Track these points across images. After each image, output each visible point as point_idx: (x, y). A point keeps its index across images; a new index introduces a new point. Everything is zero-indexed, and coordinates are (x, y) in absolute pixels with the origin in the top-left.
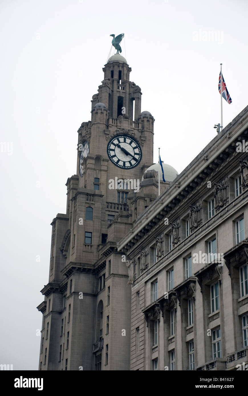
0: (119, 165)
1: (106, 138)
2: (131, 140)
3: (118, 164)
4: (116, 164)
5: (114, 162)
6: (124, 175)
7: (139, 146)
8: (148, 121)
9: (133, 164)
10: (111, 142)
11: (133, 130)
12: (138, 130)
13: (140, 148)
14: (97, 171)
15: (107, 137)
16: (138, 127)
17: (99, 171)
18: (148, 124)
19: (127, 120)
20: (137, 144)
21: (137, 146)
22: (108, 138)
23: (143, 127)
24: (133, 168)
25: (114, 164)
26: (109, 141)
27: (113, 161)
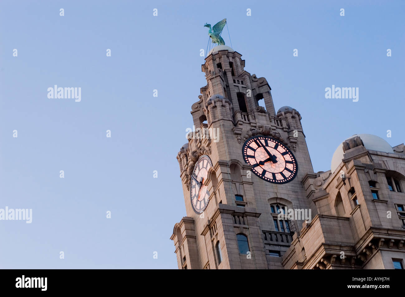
0: (266, 179)
1: (238, 140)
2: (275, 142)
3: (265, 177)
4: (262, 177)
5: (258, 174)
6: (278, 192)
7: (290, 151)
8: (293, 117)
9: (287, 177)
10: (245, 146)
11: (275, 128)
12: (283, 129)
13: (291, 153)
14: (237, 184)
15: (239, 138)
16: (282, 126)
17: (241, 185)
18: (294, 121)
19: (263, 114)
20: (286, 149)
21: (286, 151)
22: (241, 140)
23: (288, 125)
24: (288, 182)
25: (259, 176)
26: (242, 144)
27: (256, 172)
